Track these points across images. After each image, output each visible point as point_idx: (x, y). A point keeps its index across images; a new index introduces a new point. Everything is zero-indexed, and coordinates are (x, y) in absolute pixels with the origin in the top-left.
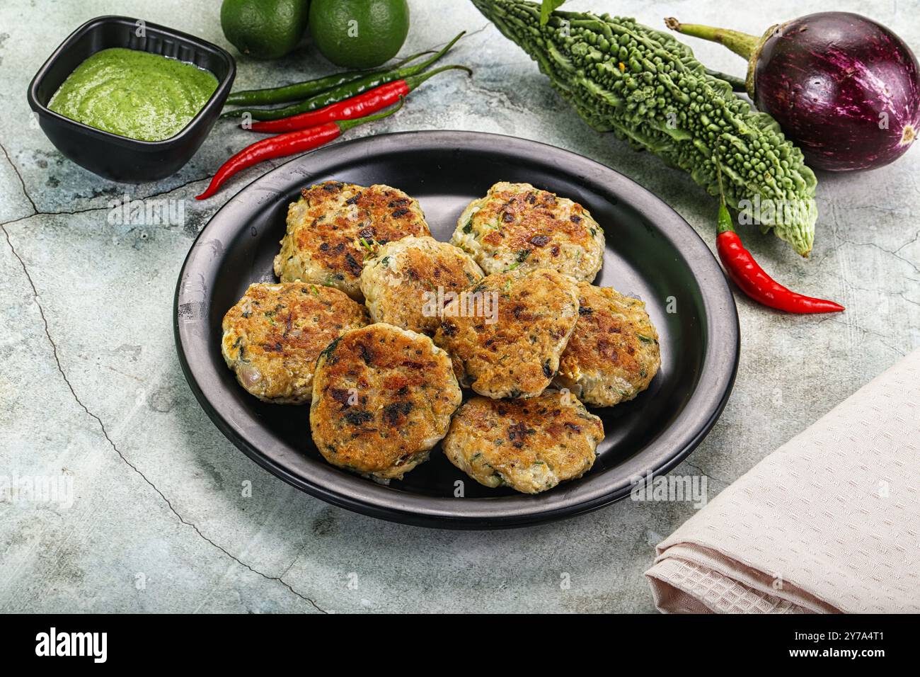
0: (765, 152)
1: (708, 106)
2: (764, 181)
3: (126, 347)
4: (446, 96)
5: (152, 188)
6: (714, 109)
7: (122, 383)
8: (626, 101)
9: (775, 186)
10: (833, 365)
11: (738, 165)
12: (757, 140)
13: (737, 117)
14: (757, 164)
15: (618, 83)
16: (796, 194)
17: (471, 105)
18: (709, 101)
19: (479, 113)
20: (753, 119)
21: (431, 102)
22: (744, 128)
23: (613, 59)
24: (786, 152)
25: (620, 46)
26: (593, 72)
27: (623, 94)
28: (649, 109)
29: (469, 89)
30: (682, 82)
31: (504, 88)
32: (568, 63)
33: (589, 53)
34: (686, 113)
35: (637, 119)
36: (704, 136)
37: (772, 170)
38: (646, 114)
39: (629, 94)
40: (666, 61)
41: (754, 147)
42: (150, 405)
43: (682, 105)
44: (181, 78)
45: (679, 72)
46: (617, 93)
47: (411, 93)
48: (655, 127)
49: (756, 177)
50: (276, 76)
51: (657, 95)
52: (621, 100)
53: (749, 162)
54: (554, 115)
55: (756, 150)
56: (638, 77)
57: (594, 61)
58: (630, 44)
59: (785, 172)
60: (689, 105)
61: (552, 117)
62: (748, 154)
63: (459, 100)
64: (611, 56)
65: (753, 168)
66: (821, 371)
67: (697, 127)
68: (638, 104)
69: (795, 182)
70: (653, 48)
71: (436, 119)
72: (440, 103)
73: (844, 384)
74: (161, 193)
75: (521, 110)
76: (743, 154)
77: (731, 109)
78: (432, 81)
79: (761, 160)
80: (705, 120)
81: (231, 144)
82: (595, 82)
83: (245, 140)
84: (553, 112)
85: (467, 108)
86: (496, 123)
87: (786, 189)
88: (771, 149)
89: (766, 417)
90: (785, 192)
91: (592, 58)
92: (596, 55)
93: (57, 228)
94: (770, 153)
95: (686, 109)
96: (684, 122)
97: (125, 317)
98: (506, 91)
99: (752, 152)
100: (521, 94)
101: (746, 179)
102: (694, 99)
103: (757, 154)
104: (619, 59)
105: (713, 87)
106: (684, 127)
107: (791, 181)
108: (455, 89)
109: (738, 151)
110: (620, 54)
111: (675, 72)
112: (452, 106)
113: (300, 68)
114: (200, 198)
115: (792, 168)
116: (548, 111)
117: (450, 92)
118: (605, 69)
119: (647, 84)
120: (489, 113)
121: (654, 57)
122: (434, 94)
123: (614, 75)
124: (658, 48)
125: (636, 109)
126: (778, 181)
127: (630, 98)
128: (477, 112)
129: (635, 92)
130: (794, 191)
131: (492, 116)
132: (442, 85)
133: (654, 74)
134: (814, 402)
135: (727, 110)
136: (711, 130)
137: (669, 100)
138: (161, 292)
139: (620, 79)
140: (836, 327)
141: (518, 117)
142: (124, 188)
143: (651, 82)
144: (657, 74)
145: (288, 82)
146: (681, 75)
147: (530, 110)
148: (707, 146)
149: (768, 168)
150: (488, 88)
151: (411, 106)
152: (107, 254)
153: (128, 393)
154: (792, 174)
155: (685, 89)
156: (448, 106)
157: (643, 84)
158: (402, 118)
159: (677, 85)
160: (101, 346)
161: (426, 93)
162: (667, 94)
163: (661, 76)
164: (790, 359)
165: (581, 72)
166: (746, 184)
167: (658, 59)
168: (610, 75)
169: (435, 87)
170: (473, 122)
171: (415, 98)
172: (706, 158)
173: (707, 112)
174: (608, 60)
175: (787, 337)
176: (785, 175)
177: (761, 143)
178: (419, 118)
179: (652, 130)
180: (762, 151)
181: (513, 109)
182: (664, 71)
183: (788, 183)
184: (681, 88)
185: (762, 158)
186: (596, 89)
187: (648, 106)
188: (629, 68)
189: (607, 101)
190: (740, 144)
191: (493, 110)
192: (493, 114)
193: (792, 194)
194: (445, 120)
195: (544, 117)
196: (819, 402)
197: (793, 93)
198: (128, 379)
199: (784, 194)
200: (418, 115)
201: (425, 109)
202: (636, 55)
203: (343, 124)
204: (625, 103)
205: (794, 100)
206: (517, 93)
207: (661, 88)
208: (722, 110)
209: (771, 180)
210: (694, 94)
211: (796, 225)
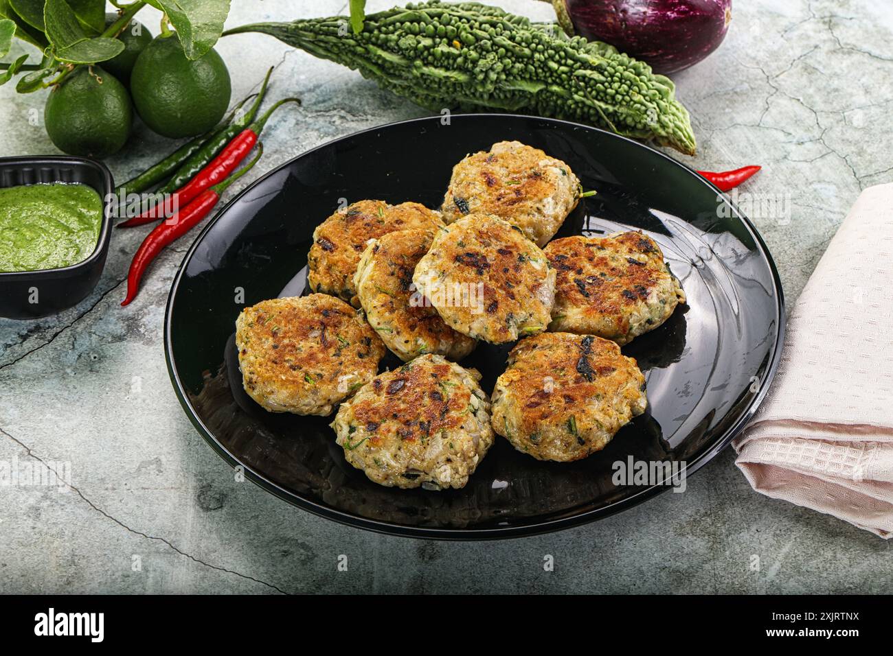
0: (621, 74)
1: (551, 52)
2: (631, 100)
3: (144, 465)
4: (289, 130)
5: (73, 312)
6: (557, 52)
7: (162, 498)
8: (474, 74)
9: (644, 101)
11: (602, 94)
12: (609, 66)
13: (580, 52)
14: (619, 87)
15: (460, 60)
16: (665, 102)
17: (318, 130)
18: (549, 47)
20: (593, 50)
22: (592, 60)
23: (445, 40)
24: (639, 67)
25: (445, 26)
26: (430, 58)
27: (467, 68)
28: (498, 73)
29: (306, 116)
30: (518, 39)
31: (337, 105)
32: (400, 59)
33: (419, 42)
34: (533, 65)
35: (490, 87)
36: (558, 80)
37: (636, 88)
38: (497, 78)
39: (474, 67)
41: (609, 73)
42: (202, 507)
43: (526, 59)
44: (55, 199)
45: (511, 31)
46: (461, 69)
48: (508, 88)
49: (623, 99)
51: (501, 58)
52: (469, 74)
53: (611, 88)
55: (612, 76)
56: (476, 48)
57: (427, 48)
58: (453, 21)
59: (647, 86)
60: (532, 57)
62: (607, 81)
63: (304, 129)
64: (441, 38)
65: (617, 92)
67: (548, 74)
68: (486, 73)
69: (659, 92)
70: (476, 18)
72: (288, 138)
74: (84, 313)
75: (365, 118)
76: (603, 83)
77: (573, 48)
79: (621, 83)
80: (554, 65)
81: (121, 245)
82: (436, 67)
83: (131, 238)
85: (316, 134)
87: (655, 100)
88: (625, 70)
90: (655, 103)
91: (425, 46)
92: (427, 42)
93: (8, 382)
94: (626, 73)
95: (531, 62)
96: (534, 74)
97: (126, 437)
98: (340, 106)
99: (609, 79)
100: (355, 104)
101: (614, 105)
102: (535, 50)
103: (615, 78)
104: (450, 38)
106: (536, 78)
107: (656, 92)
108: (294, 121)
109: (597, 82)
110: (449, 34)
111: (507, 32)
112: (301, 137)
114: (125, 304)
117: (291, 126)
118: (441, 52)
119: (488, 52)
121: (481, 25)
122: (279, 132)
123: (453, 54)
124: (480, 16)
125: (487, 76)
126: (644, 96)
127: (478, 69)
129: (479, 63)
130: (662, 99)
132: (280, 121)
133: (489, 40)
135: (570, 50)
136: (563, 72)
137: (514, 59)
138: (144, 401)
139: (460, 55)
142: (47, 322)
143: (490, 48)
144: (491, 39)
146: (514, 33)
148: (564, 87)
149: (630, 87)
150: (322, 109)
152: (71, 387)
153: (174, 504)
154: (653, 85)
155: (523, 44)
156: (298, 138)
157: (484, 53)
158: (263, 164)
159: (515, 42)
160: (121, 472)
162: (509, 54)
163: (496, 39)
165: (418, 63)
166: (616, 108)
167: (485, 26)
168: (448, 56)
169: (276, 126)
172: (568, 99)
173: (551, 58)
174: (440, 43)
176: (649, 88)
179: (505, 92)
180: (618, 74)
181: (357, 121)
182: (497, 35)
183: (654, 95)
184: (520, 44)
186: (439, 73)
187: (496, 71)
188: (464, 43)
189: (457, 80)
190: (596, 76)
191: (340, 128)
192: (342, 130)
193: (662, 103)
197: (621, 15)
198: (166, 492)
199: (655, 105)
201: (278, 148)
202: (464, 29)
203: (217, 188)
204: (473, 76)
205: (624, 20)
206: (352, 105)
207: (502, 50)
208: (565, 51)
209: (638, 98)
210: (534, 45)
211: (676, 130)
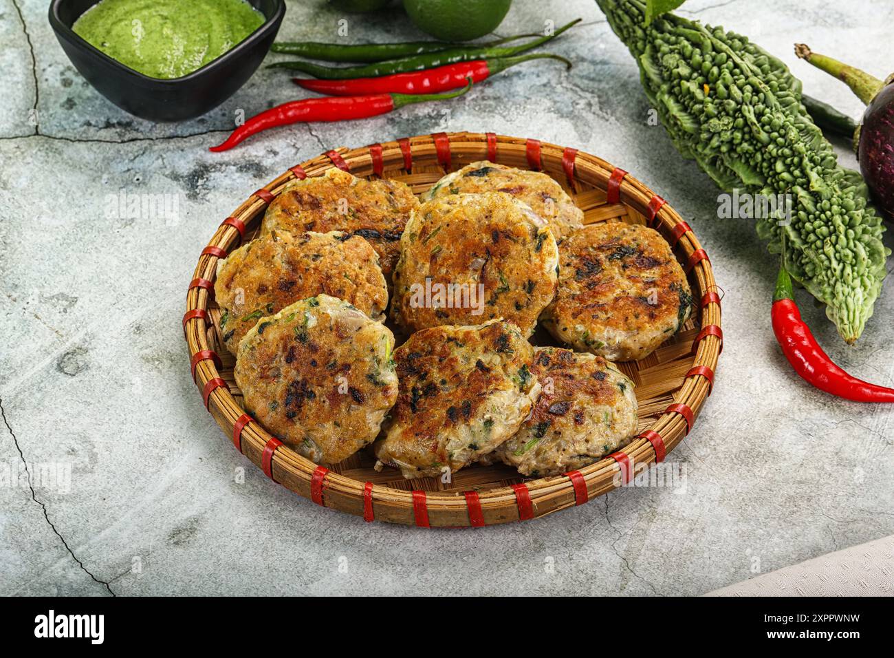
0: (833, 215)
1: (787, 151)
2: (823, 248)
3: (61, 296)
4: (531, 87)
6: (793, 155)
8: (701, 130)
9: (832, 256)
10: (835, 474)
11: (800, 225)
12: (829, 200)
13: (815, 170)
15: (698, 106)
16: (853, 271)
17: (555, 102)
18: (790, 145)
19: (559, 112)
20: (835, 176)
21: (512, 90)
22: (816, 183)
23: (700, 78)
24: (855, 220)
25: (714, 65)
26: (676, 90)
27: (699, 120)
28: (722, 142)
29: (561, 83)
30: (765, 119)
31: (599, 90)
32: (655, 74)
33: (678, 67)
34: (762, 154)
35: (707, 151)
36: (776, 184)
37: (834, 238)
38: (719, 147)
39: (706, 122)
40: (756, 91)
41: (821, 207)
43: (759, 145)
45: (767, 107)
46: (695, 117)
47: (493, 76)
48: (727, 164)
49: (815, 242)
50: (359, 32)
51: (735, 128)
52: (696, 126)
53: (812, 223)
54: (641, 130)
55: (823, 211)
56: (721, 104)
57: (680, 77)
58: (725, 66)
59: (848, 243)
60: (766, 146)
61: (638, 132)
62: (813, 214)
63: (544, 94)
64: (700, 75)
65: (814, 231)
66: (817, 478)
67: (771, 173)
68: (714, 134)
69: (856, 256)
70: (750, 74)
71: (509, 110)
72: (522, 93)
73: (837, 499)
75: (607, 117)
76: (808, 213)
77: (811, 160)
78: (524, 67)
79: (826, 224)
80: (779, 166)
82: (677, 101)
84: (642, 126)
85: (549, 104)
86: (572, 127)
87: (844, 262)
88: (842, 214)
89: (729, 519)
90: (841, 265)
91: (679, 73)
92: (684, 70)
94: (838, 220)
95: (763, 151)
96: (759, 165)
98: (600, 93)
99: (818, 212)
100: (614, 99)
101: (805, 242)
102: (773, 141)
103: (823, 216)
104: (708, 79)
105: (801, 130)
106: (758, 170)
107: (851, 254)
108: (545, 81)
109: (805, 210)
110: (710, 75)
111: (761, 106)
112: (533, 99)
113: (389, 28)
114: (214, 150)
115: (859, 240)
116: (637, 124)
117: (538, 84)
118: (688, 89)
119: (728, 114)
120: (572, 116)
121: (746, 84)
122: (520, 82)
123: (696, 97)
124: (756, 75)
125: (710, 139)
126: (837, 251)
127: (705, 126)
128: (558, 111)
129: (712, 121)
130: (853, 266)
131: (572, 119)
132: (533, 73)
133: (738, 103)
134: (794, 512)
135: (806, 160)
136: (783, 180)
137: (747, 137)
139: (702, 102)
140: (857, 431)
141: (601, 126)
143: (731, 112)
144: (741, 104)
145: (368, 41)
146: (768, 110)
147: (617, 119)
149: (830, 234)
150: (582, 86)
151: (489, 91)
154: (855, 246)
155: (767, 128)
156: (528, 99)
157: (723, 113)
158: (472, 103)
159: (759, 121)
161: (511, 80)
162: (746, 129)
163: (745, 107)
164: (787, 457)
165: (665, 87)
166: (803, 247)
167: (748, 88)
168: (693, 97)
169: (524, 75)
170: (548, 122)
171: (496, 84)
173: (784, 157)
174: (695, 79)
175: (795, 432)
176: (847, 246)
177: (831, 205)
178: (490, 106)
179: (726, 168)
180: (828, 213)
181: (598, 115)
182: (751, 103)
183: (847, 256)
184: (763, 126)
185: (827, 222)
186: (674, 109)
187: (721, 139)
189: (682, 125)
190: (806, 201)
191: (576, 112)
192: (575, 116)
193: (848, 270)
194: (518, 113)
195: (630, 130)
196: (799, 513)
197: (882, 154)
199: (839, 268)
200: (492, 102)
201: (502, 97)
202: (724, 79)
204: (699, 131)
206: (611, 97)
207: (740, 121)
208: (801, 160)
209: (829, 250)
210: (775, 134)
211: (844, 306)
